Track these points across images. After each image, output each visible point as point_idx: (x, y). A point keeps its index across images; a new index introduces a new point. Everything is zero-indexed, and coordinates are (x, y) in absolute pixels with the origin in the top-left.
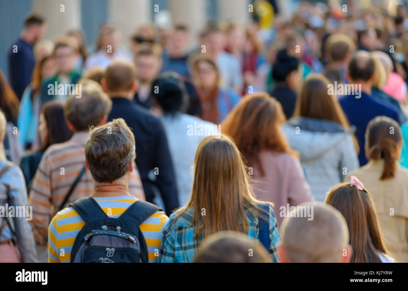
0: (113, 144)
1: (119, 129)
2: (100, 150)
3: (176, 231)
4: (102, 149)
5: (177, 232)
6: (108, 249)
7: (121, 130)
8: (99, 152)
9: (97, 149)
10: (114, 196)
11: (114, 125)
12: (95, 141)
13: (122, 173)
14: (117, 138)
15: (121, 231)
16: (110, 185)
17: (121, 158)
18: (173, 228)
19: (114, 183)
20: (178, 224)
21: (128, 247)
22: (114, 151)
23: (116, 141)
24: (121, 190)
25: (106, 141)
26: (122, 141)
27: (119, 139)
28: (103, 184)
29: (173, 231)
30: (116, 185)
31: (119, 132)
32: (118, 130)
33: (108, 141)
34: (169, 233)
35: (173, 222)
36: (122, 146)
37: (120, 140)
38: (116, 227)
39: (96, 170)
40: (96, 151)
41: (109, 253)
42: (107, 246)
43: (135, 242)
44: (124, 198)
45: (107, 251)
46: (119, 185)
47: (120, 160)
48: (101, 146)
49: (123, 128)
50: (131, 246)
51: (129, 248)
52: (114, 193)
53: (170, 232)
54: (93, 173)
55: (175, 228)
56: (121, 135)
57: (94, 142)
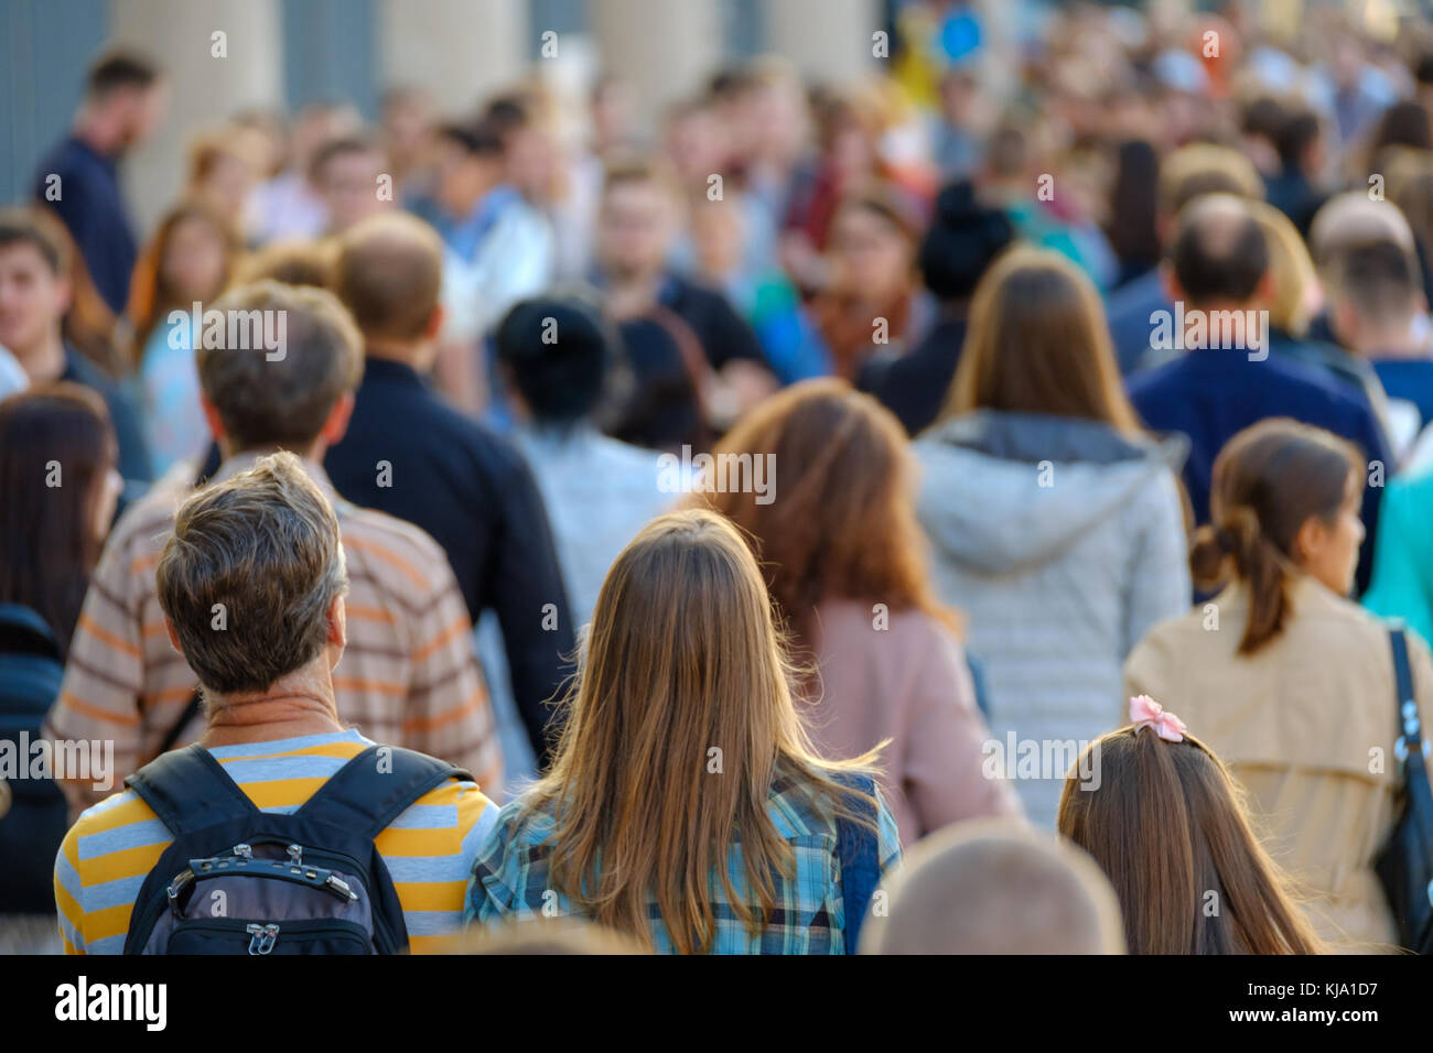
0: (255, 544)
1: (275, 489)
2: (209, 571)
3: (521, 861)
4: (216, 566)
5: (527, 866)
6: (253, 928)
7: (285, 492)
8: (206, 578)
9: (196, 568)
10: (281, 737)
11: (260, 477)
12: (190, 538)
13: (301, 651)
14: (267, 522)
15: (306, 858)
16: (260, 701)
17: (289, 595)
18: (511, 852)
19: (274, 690)
20: (528, 839)
21: (328, 916)
22: (261, 570)
23: (266, 531)
24: (306, 713)
25: (226, 537)
26: (288, 530)
27: (277, 525)
28: (236, 697)
29: (513, 864)
30: (285, 696)
31: (278, 501)
32: (273, 493)
33: (234, 537)
34: (497, 874)
35: (512, 832)
36: (289, 550)
37: (281, 528)
38: (286, 847)
39: (203, 651)
40: (195, 578)
41: (258, 940)
42: (251, 918)
43: (354, 896)
44: (320, 740)
45: (251, 935)
46: (297, 695)
47: (287, 604)
48: (213, 556)
49: (292, 486)
50: (338, 912)
51: (332, 921)
52: (279, 727)
53: (501, 868)
54: (194, 662)
55: (517, 851)
56: (282, 509)
57: (187, 544)
